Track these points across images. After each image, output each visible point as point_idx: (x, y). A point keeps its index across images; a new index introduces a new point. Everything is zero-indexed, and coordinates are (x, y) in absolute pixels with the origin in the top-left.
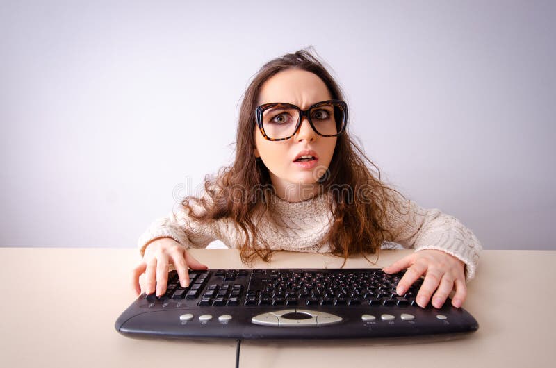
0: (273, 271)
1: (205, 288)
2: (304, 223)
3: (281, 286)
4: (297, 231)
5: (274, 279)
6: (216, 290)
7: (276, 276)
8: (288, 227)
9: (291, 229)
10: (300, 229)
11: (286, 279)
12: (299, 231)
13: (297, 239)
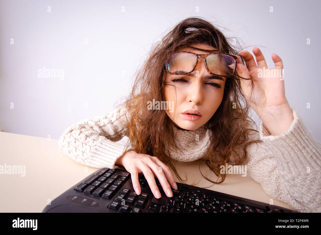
1: (119, 191)
6: (126, 195)
12: (184, 151)
13: (183, 155)
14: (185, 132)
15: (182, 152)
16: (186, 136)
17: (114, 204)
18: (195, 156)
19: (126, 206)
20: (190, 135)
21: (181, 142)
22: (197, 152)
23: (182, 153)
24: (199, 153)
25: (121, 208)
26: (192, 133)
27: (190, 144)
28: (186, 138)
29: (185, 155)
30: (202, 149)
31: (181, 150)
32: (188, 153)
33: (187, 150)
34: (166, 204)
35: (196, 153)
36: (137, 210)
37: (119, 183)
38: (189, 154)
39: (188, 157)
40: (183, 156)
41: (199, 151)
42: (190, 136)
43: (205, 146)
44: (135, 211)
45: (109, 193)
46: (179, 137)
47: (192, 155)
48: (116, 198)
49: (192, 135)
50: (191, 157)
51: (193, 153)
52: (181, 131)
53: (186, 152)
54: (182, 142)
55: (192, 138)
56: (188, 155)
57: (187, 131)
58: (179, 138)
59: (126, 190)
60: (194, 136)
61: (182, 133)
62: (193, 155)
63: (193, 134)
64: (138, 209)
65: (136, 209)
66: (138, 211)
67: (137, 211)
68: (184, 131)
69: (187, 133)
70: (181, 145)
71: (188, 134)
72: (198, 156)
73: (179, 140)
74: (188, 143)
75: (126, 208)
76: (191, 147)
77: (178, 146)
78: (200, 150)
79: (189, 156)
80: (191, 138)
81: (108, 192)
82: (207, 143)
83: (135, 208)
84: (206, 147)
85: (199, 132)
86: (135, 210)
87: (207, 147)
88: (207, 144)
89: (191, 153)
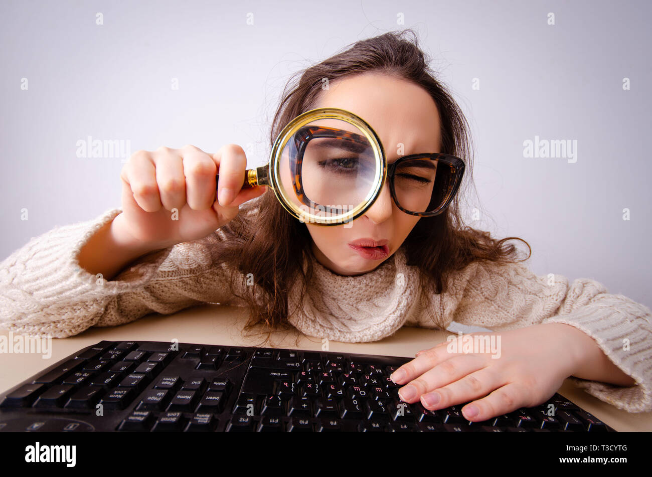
0: (292, 355)
1: (151, 385)
2: (358, 310)
3: (307, 390)
4: (345, 322)
5: (294, 371)
6: (172, 391)
7: (298, 365)
8: (331, 314)
9: (337, 318)
10: (351, 319)
11: (316, 374)
12: (349, 322)
13: (347, 333)
14: (347, 281)
15: (345, 326)
16: (351, 290)
17: (136, 416)
18: (373, 334)
19: (174, 414)
20: (359, 286)
21: (342, 302)
22: (378, 324)
23: (344, 329)
24: (382, 327)
25: (157, 422)
26: (365, 281)
27: (361, 304)
28: (352, 293)
29: (350, 333)
30: (388, 317)
31: (343, 320)
32: (358, 328)
33: (355, 321)
34: (274, 393)
35: (375, 327)
36: (205, 417)
37: (148, 369)
38: (360, 330)
39: (359, 337)
40: (348, 336)
41: (382, 322)
42: (360, 289)
43: (393, 310)
44: (199, 421)
45: (119, 394)
46: (336, 292)
47: (367, 332)
48: (142, 402)
49: (364, 285)
50: (366, 337)
51: (369, 328)
52: (339, 278)
53: (354, 327)
54: (344, 300)
55: (364, 292)
56: (359, 332)
57: (352, 278)
58: (335, 294)
59: (169, 381)
60: (368, 287)
61: (342, 284)
62: (369, 332)
63: (366, 283)
64: (208, 416)
65: (203, 416)
66: (207, 419)
67: (205, 420)
68: (347, 279)
69: (353, 283)
70: (341, 310)
71: (356, 284)
72: (380, 334)
73: (335, 298)
74: (357, 303)
75: (174, 420)
76: (364, 311)
77: (335, 311)
78: (385, 321)
79: (361, 336)
80: (361, 291)
81: (116, 392)
82: (397, 303)
83: (198, 415)
84: (396, 313)
85: (380, 279)
86: (198, 418)
87: (398, 313)
88: (398, 306)
89: (364, 328)
